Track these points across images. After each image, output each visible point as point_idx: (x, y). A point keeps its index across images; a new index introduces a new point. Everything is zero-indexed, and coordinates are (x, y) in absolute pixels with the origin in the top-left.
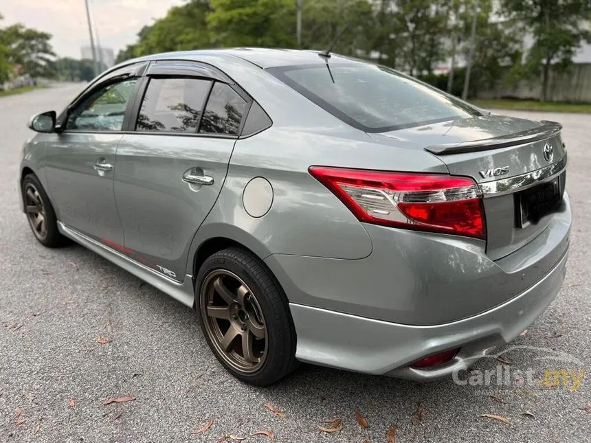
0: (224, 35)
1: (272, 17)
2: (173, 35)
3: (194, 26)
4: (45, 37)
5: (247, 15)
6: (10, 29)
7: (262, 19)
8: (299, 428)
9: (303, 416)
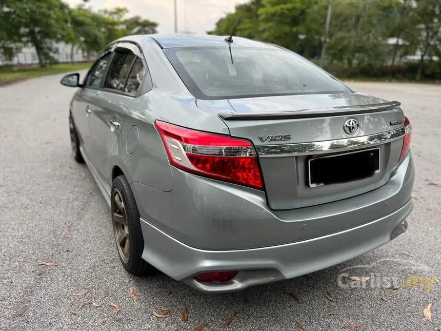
0: (270, 24)
1: (307, 10)
2: (235, 25)
3: (250, 18)
4: (154, 25)
5: (288, 10)
6: (132, 19)
7: (299, 12)
8: (140, 309)
9: (148, 301)
